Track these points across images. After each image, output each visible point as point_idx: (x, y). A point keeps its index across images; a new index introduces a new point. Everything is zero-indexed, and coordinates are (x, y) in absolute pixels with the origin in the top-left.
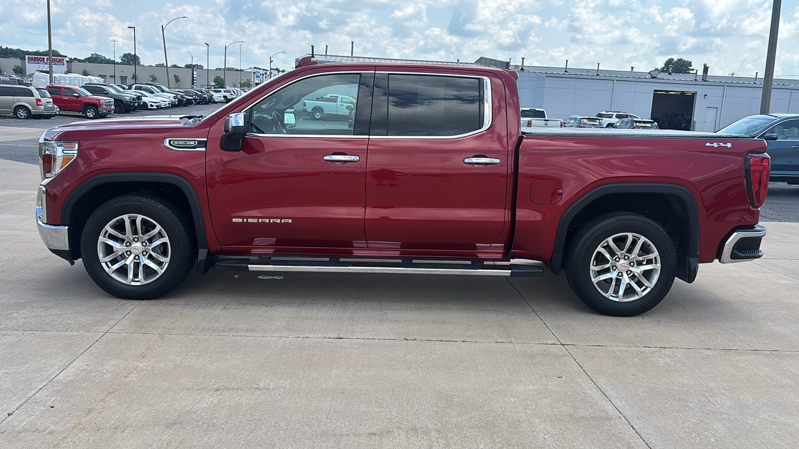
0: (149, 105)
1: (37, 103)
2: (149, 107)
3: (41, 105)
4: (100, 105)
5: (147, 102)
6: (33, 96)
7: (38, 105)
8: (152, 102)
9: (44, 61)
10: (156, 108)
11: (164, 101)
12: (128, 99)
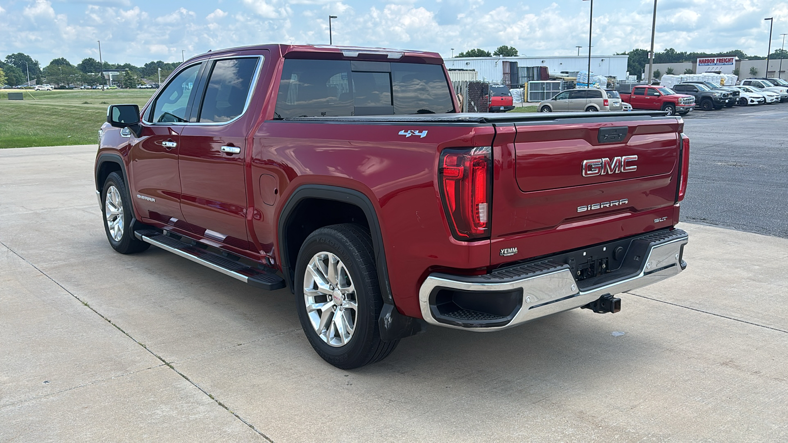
0: (749, 101)
1: (604, 103)
2: (749, 103)
3: (608, 105)
4: (678, 103)
5: (747, 98)
6: (602, 97)
7: (605, 105)
8: (753, 98)
9: (714, 62)
10: (757, 103)
11: (771, 96)
12: (717, 95)
